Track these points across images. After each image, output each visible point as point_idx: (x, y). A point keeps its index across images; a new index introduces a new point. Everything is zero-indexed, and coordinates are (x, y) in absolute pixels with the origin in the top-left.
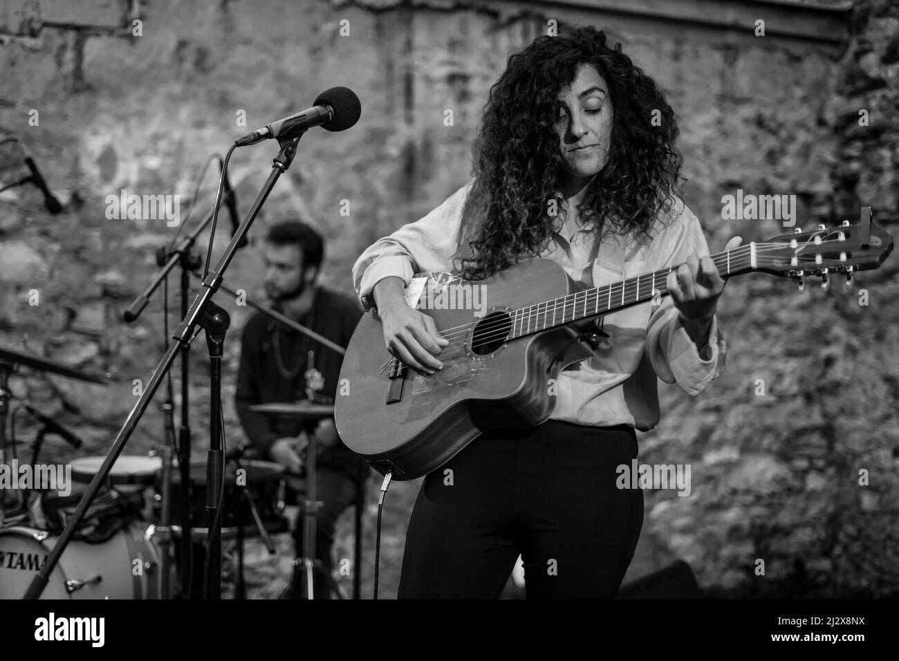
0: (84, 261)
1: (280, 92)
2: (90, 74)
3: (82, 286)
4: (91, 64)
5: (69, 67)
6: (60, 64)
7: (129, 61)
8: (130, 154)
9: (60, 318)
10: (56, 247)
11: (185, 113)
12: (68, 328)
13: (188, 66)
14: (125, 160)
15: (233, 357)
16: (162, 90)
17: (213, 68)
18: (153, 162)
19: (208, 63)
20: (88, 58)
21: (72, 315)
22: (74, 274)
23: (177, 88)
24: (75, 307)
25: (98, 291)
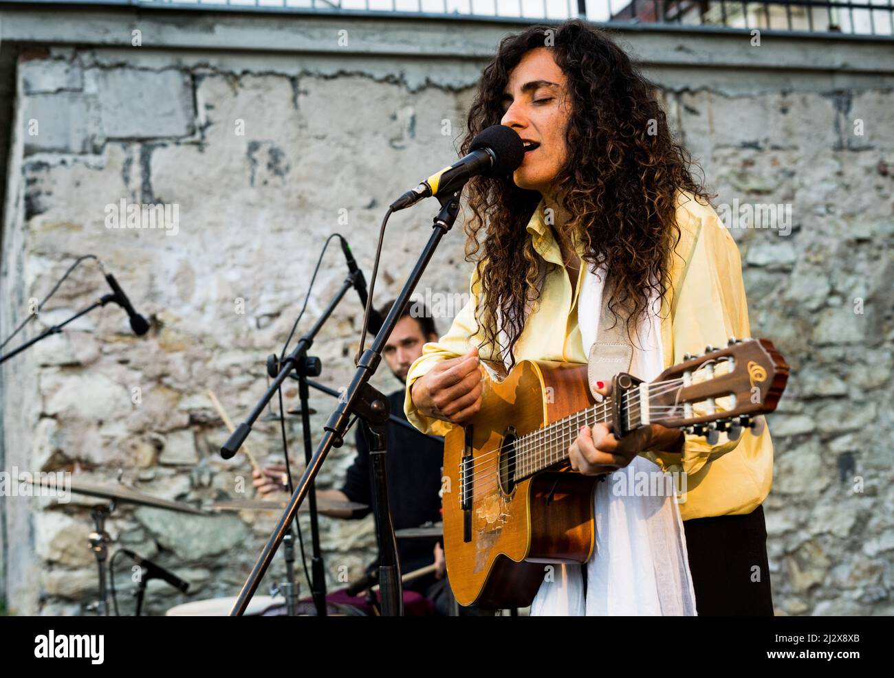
0: (169, 387)
1: (360, 186)
2: (158, 187)
3: (167, 416)
4: (160, 176)
5: (136, 181)
6: (126, 180)
7: (198, 171)
8: (207, 269)
9: (147, 452)
10: (138, 375)
11: (262, 218)
12: (156, 462)
13: (262, 169)
14: (203, 274)
15: (336, 477)
16: (236, 197)
17: (287, 169)
18: (233, 275)
19: (282, 165)
20: (155, 171)
21: (159, 448)
22: (158, 402)
23: (252, 194)
24: (162, 438)
25: (185, 419)
